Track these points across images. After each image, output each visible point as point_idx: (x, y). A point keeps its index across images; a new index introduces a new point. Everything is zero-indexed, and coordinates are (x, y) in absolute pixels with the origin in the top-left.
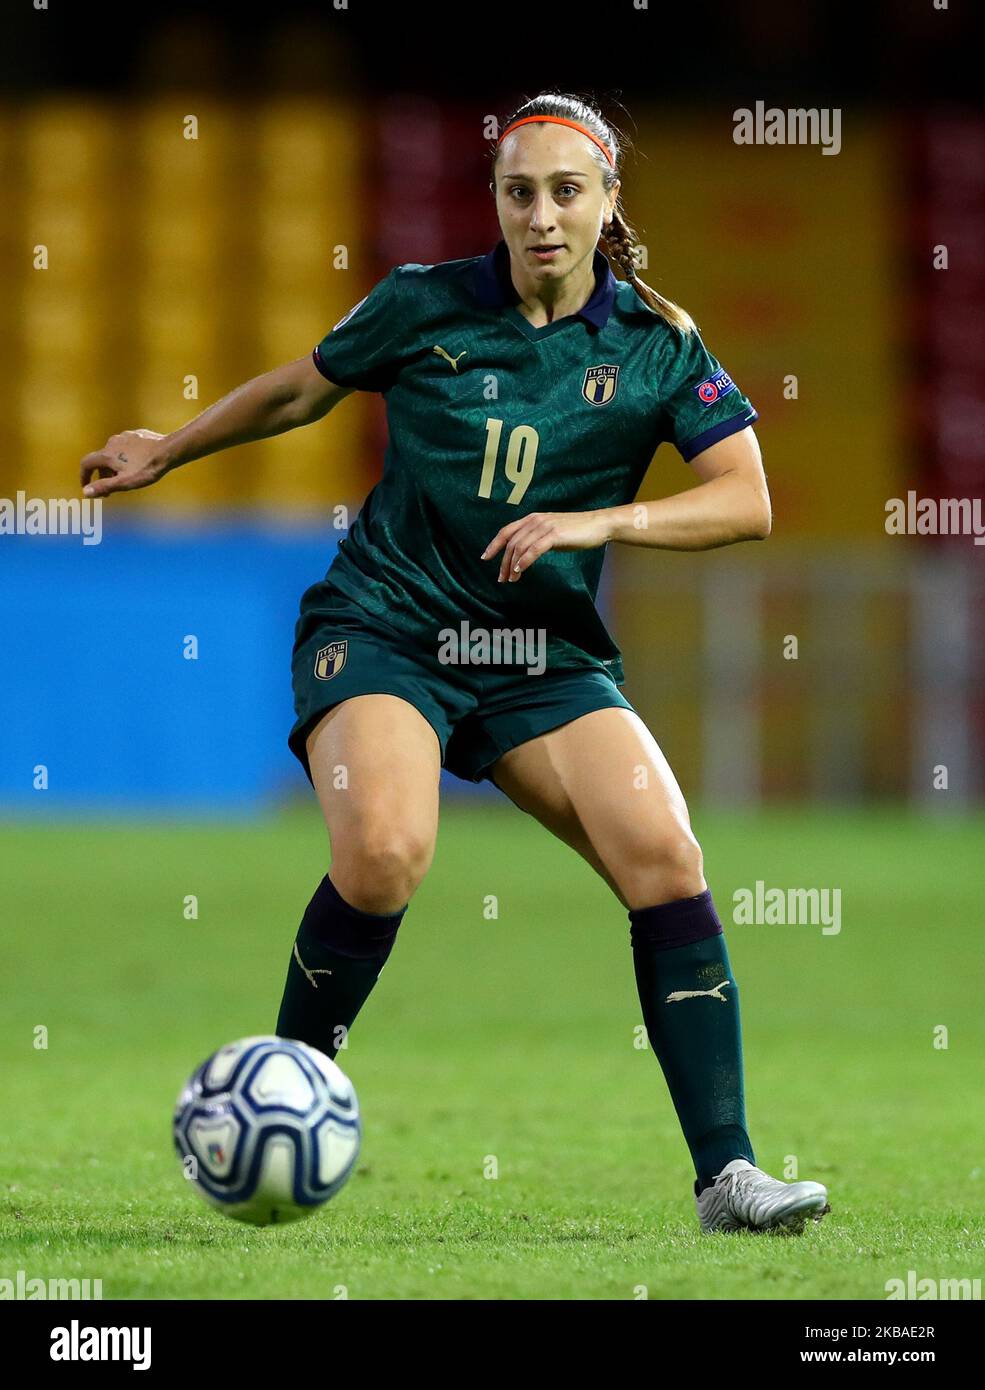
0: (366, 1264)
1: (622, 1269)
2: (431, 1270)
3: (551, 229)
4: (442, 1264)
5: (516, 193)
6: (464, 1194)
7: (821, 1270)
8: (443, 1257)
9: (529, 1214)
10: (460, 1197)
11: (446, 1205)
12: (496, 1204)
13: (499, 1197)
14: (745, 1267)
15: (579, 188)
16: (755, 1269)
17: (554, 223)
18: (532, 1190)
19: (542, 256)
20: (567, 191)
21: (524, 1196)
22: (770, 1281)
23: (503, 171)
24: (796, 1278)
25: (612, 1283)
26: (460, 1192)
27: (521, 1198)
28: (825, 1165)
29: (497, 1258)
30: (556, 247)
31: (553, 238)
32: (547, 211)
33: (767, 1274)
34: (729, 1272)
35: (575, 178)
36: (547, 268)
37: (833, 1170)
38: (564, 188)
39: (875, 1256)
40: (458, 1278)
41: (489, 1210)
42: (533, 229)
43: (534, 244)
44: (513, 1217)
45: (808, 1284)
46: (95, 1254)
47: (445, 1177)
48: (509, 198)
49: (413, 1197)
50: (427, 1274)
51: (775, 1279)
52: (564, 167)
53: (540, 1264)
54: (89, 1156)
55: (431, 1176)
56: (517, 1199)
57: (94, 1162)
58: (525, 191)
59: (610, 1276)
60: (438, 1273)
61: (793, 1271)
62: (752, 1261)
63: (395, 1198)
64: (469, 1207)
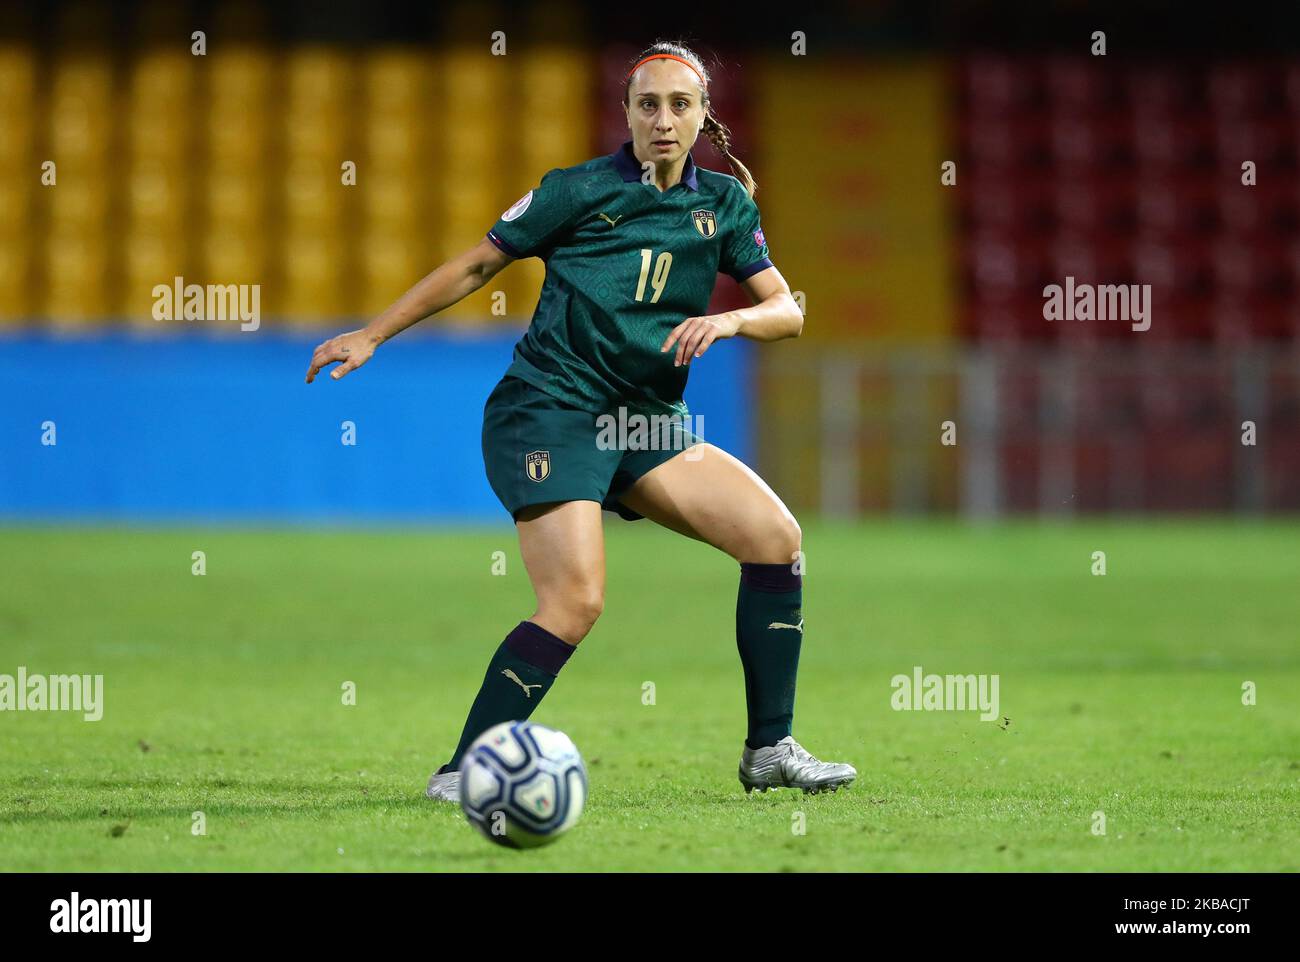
0: (598, 823)
1: (768, 825)
2: (641, 828)
3: (670, 129)
4: (648, 822)
5: (645, 105)
6: (663, 776)
7: (901, 826)
8: (649, 818)
9: (706, 790)
10: (660, 778)
11: (651, 784)
12: (683, 783)
13: (686, 778)
14: (850, 824)
15: (688, 103)
16: (857, 825)
17: (671, 126)
18: (708, 774)
19: (663, 147)
20: (680, 105)
21: (703, 778)
22: (867, 834)
23: (636, 91)
24: (884, 831)
25: (762, 835)
26: (659, 776)
27: (700, 779)
28: (904, 757)
29: (685, 818)
30: (670, 142)
31: (669, 136)
32: (667, 117)
33: (864, 829)
34: (839, 828)
35: (686, 96)
36: (664, 156)
37: (908, 759)
38: (679, 102)
39: (937, 817)
40: (659, 832)
41: (679, 787)
42: (658, 129)
43: (658, 139)
44: (696, 792)
45: (893, 836)
46: (417, 818)
47: (650, 765)
48: (641, 109)
49: (629, 779)
50: (638, 830)
51: (870, 832)
52: (679, 89)
53: (714, 823)
54: (413, 752)
55: (640, 765)
56: (698, 780)
57: (416, 757)
58: (651, 102)
59: (760, 831)
60: (646, 829)
61: (883, 826)
62: (854, 820)
63: (617, 779)
64: (666, 784)
